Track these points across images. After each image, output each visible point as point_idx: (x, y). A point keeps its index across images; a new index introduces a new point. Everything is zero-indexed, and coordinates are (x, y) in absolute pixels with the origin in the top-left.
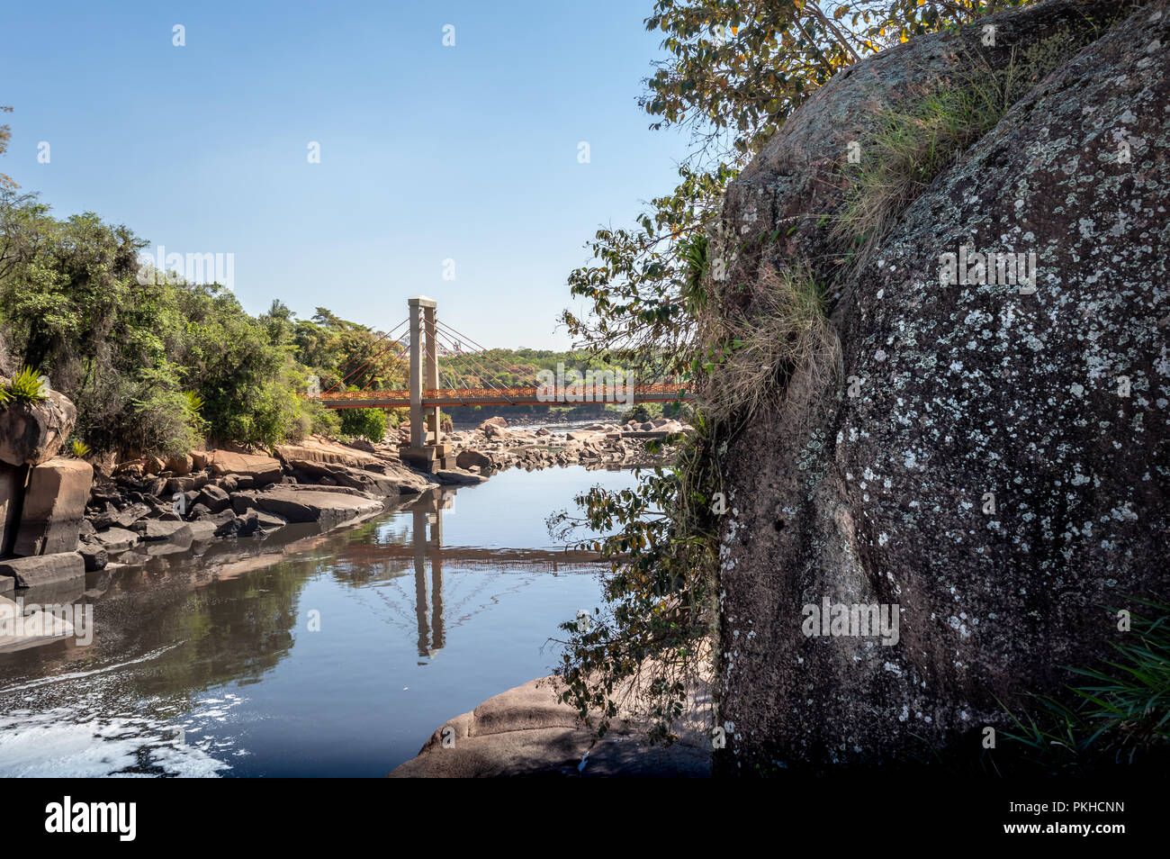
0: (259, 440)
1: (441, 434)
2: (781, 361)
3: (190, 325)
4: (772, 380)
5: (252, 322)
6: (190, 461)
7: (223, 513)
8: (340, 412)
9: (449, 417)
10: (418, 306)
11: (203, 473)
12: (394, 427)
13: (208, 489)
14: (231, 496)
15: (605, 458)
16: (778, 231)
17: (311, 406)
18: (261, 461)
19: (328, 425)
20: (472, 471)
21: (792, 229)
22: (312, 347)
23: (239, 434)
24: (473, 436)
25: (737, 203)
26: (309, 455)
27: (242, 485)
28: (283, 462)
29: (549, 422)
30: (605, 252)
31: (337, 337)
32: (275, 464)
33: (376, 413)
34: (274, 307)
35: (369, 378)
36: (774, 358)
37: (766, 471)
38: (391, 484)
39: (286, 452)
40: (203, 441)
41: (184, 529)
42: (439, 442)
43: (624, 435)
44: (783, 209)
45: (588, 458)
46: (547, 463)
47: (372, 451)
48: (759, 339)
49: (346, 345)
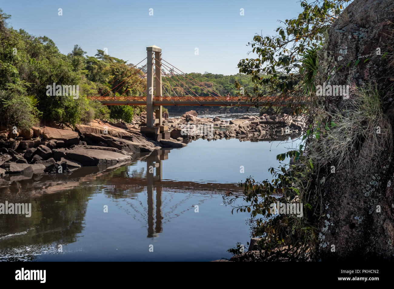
0: (67, 121)
1: (162, 119)
2: (357, 136)
3: (32, 60)
4: (352, 147)
5: (64, 58)
6: (32, 132)
7: (49, 160)
8: (109, 107)
9: (167, 110)
10: (152, 51)
11: (39, 139)
12: (138, 115)
13: (41, 147)
14: (53, 151)
15: (250, 135)
16: (359, 60)
17: (94, 104)
18: (68, 133)
19: (103, 114)
20: (179, 140)
21: (367, 60)
22: (95, 71)
23: (57, 118)
24: (179, 120)
25: (336, 43)
26: (93, 130)
27: (59, 146)
28: (80, 133)
29: (220, 113)
30: (259, 50)
31: (108, 67)
32: (75, 135)
33: (128, 108)
34: (75, 49)
35: (125, 89)
36: (353, 135)
37: (346, 195)
38: (135, 147)
39: (81, 128)
40: (38, 122)
41: (29, 168)
42: (161, 125)
43: (261, 123)
44: (362, 48)
45: (241, 135)
46: (218, 137)
47: (126, 128)
48: (346, 124)
49: (113, 71)
